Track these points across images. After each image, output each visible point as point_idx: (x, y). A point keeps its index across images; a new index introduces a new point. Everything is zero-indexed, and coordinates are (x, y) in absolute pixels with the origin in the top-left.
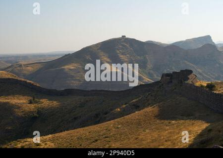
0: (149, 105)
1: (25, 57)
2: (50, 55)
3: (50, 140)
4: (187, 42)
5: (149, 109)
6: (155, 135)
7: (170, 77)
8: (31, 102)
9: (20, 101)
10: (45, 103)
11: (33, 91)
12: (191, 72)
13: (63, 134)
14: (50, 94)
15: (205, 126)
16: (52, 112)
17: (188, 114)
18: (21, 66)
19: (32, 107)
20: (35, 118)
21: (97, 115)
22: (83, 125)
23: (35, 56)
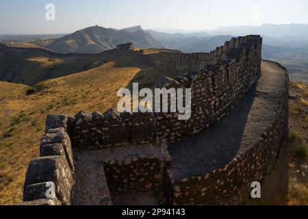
0: (111, 61)
1: (44, 36)
2: (58, 35)
3: (62, 80)
4: (129, 28)
5: (111, 62)
6: (116, 75)
7: (121, 46)
8: (49, 61)
9: (44, 60)
10: (58, 61)
11: (51, 55)
12: (131, 44)
13: (69, 76)
14: (60, 56)
15: (139, 70)
16: (61, 65)
17: (131, 65)
18: (41, 41)
19: (51, 63)
20: (52, 69)
21: (86, 66)
22: (79, 71)
23: (49, 35)
